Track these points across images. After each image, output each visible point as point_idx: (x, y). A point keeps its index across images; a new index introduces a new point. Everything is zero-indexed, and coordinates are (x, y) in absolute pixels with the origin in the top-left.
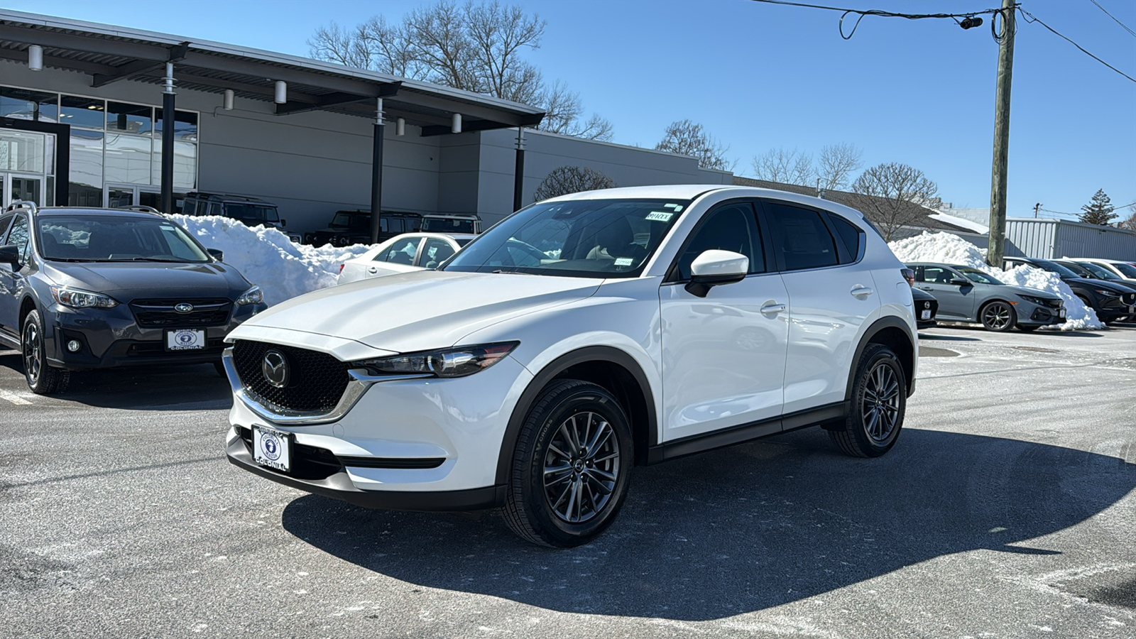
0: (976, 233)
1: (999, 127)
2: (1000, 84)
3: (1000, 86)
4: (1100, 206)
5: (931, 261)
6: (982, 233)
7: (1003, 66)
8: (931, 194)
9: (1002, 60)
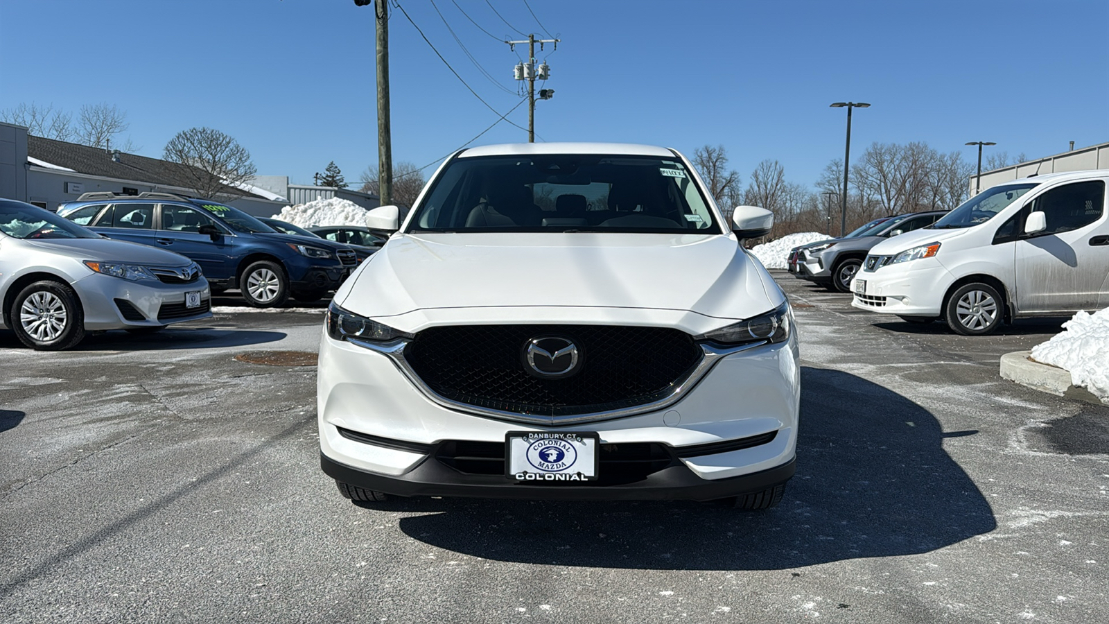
0: (267, 199)
1: (381, 101)
2: (380, 61)
3: (379, 63)
4: (333, 177)
5: (332, 225)
6: (272, 199)
7: (381, 45)
8: (246, 160)
9: (380, 40)
